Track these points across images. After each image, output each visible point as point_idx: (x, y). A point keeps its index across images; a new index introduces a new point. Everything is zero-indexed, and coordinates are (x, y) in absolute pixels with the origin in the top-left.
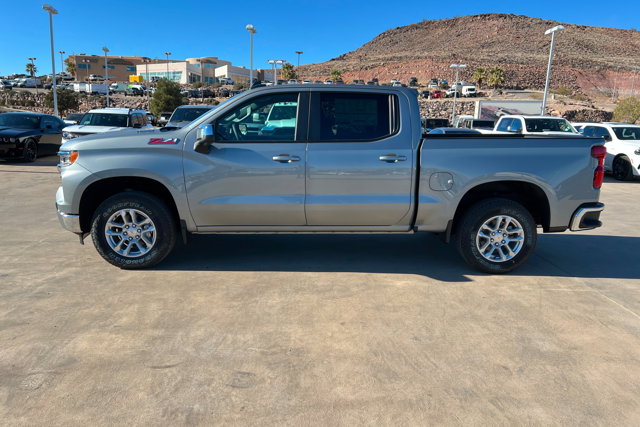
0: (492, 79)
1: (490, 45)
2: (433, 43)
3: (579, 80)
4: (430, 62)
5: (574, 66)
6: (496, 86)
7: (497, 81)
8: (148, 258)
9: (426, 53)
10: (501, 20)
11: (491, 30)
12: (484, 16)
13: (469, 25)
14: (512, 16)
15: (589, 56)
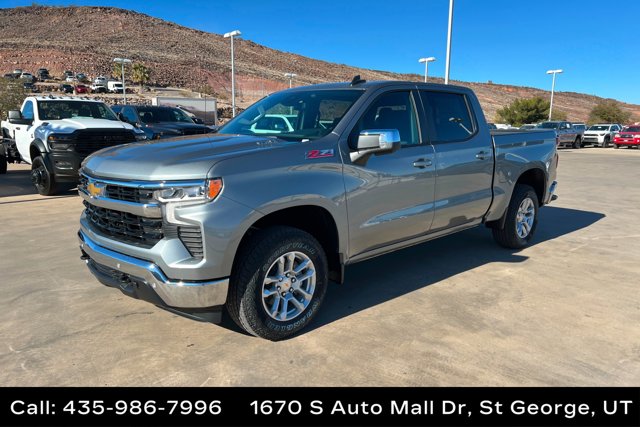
0: (136, 76)
1: (119, 40)
2: (50, 31)
3: (209, 80)
4: (57, 53)
5: (202, 67)
6: (142, 83)
7: (142, 78)
8: (310, 314)
9: (47, 43)
10: (123, 15)
11: (115, 24)
12: (105, 9)
13: (89, 17)
14: (133, 13)
15: (211, 59)
